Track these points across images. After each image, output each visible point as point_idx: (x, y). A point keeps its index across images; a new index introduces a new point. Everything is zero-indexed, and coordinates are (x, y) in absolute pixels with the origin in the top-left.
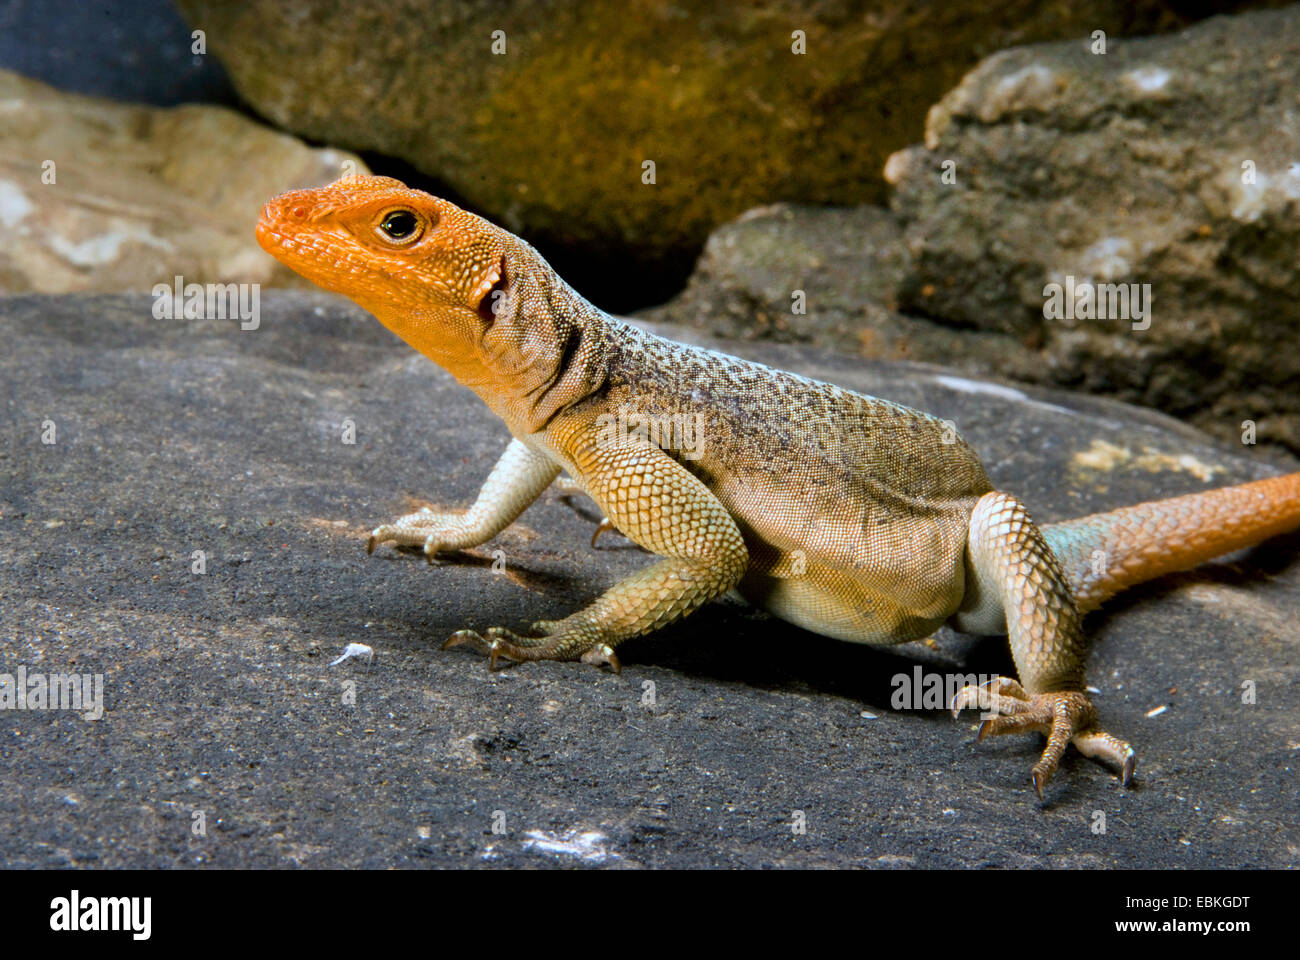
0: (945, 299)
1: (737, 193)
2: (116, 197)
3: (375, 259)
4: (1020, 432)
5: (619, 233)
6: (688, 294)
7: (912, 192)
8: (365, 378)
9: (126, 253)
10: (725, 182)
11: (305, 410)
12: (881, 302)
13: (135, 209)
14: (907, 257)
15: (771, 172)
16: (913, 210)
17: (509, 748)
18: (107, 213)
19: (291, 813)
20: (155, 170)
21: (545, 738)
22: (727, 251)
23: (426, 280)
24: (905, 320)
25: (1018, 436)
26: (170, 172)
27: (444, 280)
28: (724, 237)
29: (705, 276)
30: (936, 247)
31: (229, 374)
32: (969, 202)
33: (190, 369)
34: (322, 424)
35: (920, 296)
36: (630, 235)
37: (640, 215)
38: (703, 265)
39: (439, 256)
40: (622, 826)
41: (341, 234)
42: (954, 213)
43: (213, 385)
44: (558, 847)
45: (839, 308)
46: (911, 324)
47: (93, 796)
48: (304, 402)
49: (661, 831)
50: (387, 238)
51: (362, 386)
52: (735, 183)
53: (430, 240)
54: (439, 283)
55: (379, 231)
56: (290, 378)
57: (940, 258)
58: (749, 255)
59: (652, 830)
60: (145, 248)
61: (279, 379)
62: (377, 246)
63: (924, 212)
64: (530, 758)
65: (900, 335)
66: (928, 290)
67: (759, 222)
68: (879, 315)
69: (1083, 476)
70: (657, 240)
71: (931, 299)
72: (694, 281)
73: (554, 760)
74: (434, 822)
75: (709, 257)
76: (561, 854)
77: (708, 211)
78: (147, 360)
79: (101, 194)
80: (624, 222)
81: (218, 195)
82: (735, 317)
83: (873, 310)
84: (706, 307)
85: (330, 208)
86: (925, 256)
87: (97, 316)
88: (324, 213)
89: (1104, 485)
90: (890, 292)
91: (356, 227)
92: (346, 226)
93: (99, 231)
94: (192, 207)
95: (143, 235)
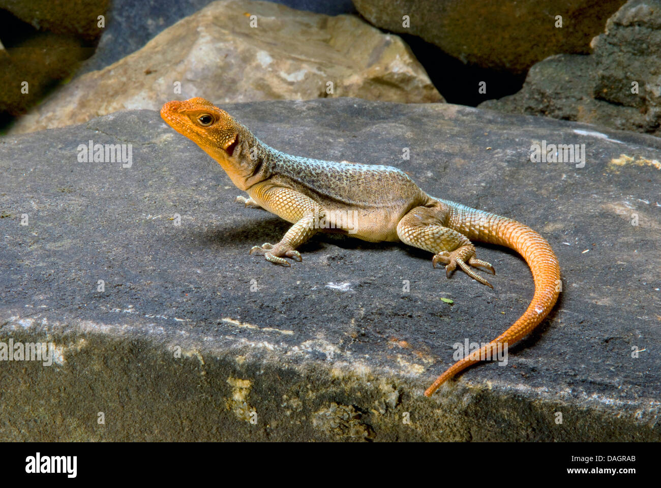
0: (611, 94)
1: (546, 49)
2: (307, 55)
3: (196, 129)
4: (594, 151)
5: (504, 65)
6: (522, 91)
7: (600, 52)
8: (356, 134)
9: (307, 77)
10: (541, 45)
11: (328, 146)
12: (588, 95)
13: (313, 60)
14: (597, 78)
15: (558, 41)
16: (600, 59)
17: (340, 259)
18: (302, 61)
19: (262, 276)
20: (326, 41)
21: (353, 256)
22: (535, 74)
23: (210, 138)
24: (597, 102)
25: (593, 153)
26: (332, 42)
27: (217, 139)
28: (535, 68)
29: (529, 83)
30: (607, 74)
31: (305, 133)
32: (619, 56)
33: (293, 132)
34: (332, 151)
35: (603, 92)
36: (508, 65)
37: (511, 57)
38: (528, 79)
39: (217, 131)
40: (357, 282)
41: (187, 118)
42: (614, 61)
43: (298, 137)
44: (336, 287)
45: (573, 97)
46: (598, 103)
47: (205, 271)
48: (329, 143)
49: (370, 283)
50: (201, 123)
51: (354, 137)
52: (545, 45)
53: (215, 126)
54: (215, 140)
55: (199, 121)
56: (327, 134)
57: (609, 78)
58: (543, 76)
59: (367, 283)
60: (314, 74)
61: (322, 134)
62: (197, 124)
63: (604, 60)
64: (347, 262)
65: (593, 108)
66: (605, 90)
67: (551, 61)
68: (587, 100)
69: (612, 168)
70: (518, 67)
71: (606, 93)
72: (524, 85)
73: (353, 263)
74: (303, 279)
75: (529, 76)
76: (335, 289)
77: (536, 56)
78: (281, 127)
79: (301, 54)
80: (504, 60)
81: (348, 51)
82: (537, 100)
83: (585, 98)
84: (527, 96)
85: (185, 110)
86: (603, 77)
87: (271, 110)
88: (183, 110)
89: (619, 171)
90: (591, 91)
91: (192, 117)
92: (189, 116)
93: (298, 69)
94: (336, 56)
95: (315, 70)
